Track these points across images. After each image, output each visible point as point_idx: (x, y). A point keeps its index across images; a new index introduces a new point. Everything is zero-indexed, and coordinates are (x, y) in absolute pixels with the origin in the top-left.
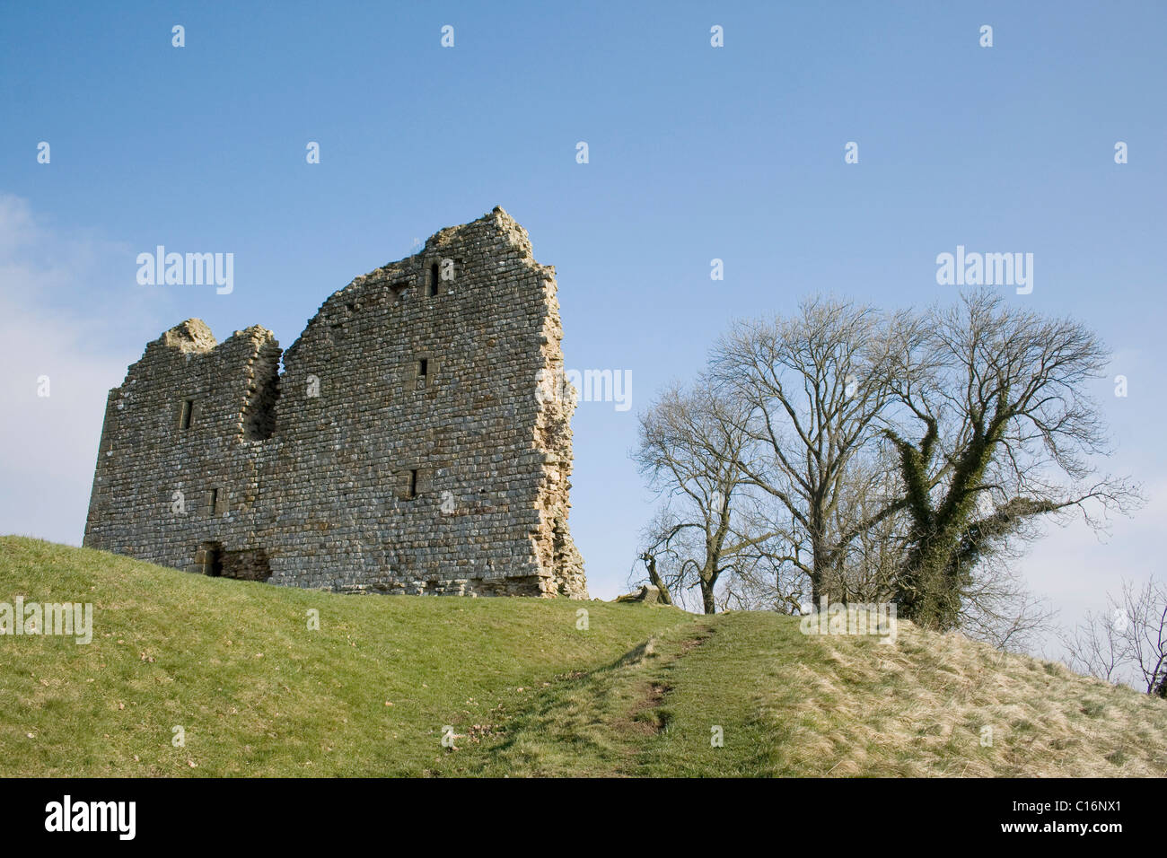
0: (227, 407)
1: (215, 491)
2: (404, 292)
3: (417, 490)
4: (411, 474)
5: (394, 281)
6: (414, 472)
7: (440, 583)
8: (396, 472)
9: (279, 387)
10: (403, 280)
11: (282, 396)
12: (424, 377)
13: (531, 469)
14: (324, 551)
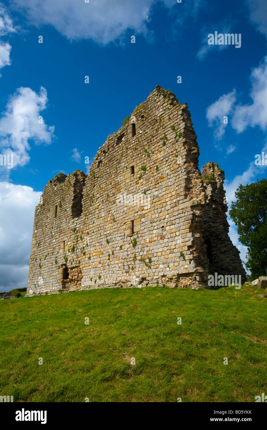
0: (68, 205)
1: (64, 241)
2: (123, 139)
3: (135, 231)
4: (132, 222)
5: (119, 135)
6: (133, 221)
7: (147, 279)
8: (126, 223)
9: (83, 193)
10: (122, 133)
11: (84, 197)
12: (133, 175)
13: (184, 211)
14: (101, 265)
